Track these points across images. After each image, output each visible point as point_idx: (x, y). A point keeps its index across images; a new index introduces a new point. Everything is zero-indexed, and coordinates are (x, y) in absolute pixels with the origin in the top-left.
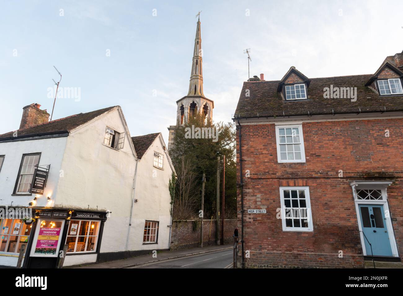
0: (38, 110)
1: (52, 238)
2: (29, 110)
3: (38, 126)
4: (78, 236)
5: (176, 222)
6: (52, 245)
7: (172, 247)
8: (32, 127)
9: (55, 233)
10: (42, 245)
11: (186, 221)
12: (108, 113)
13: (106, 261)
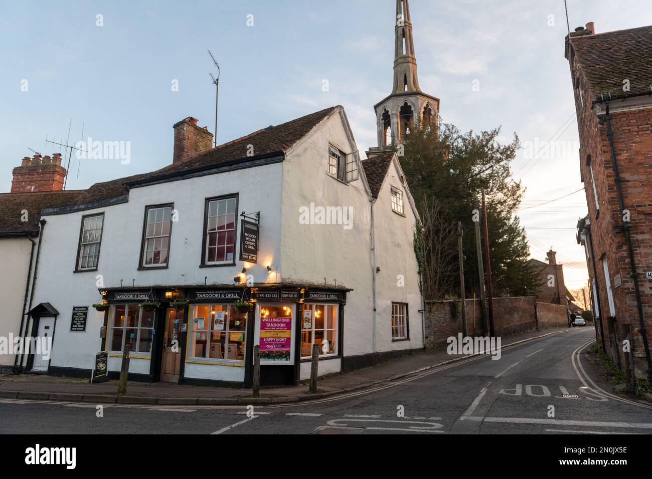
0: (196, 128)
1: (280, 335)
2: (185, 129)
3: (209, 152)
4: (314, 330)
5: (429, 303)
6: (283, 346)
7: (428, 346)
8: (202, 154)
9: (284, 325)
10: (268, 346)
11: (442, 302)
12: (328, 118)
13: (352, 370)
